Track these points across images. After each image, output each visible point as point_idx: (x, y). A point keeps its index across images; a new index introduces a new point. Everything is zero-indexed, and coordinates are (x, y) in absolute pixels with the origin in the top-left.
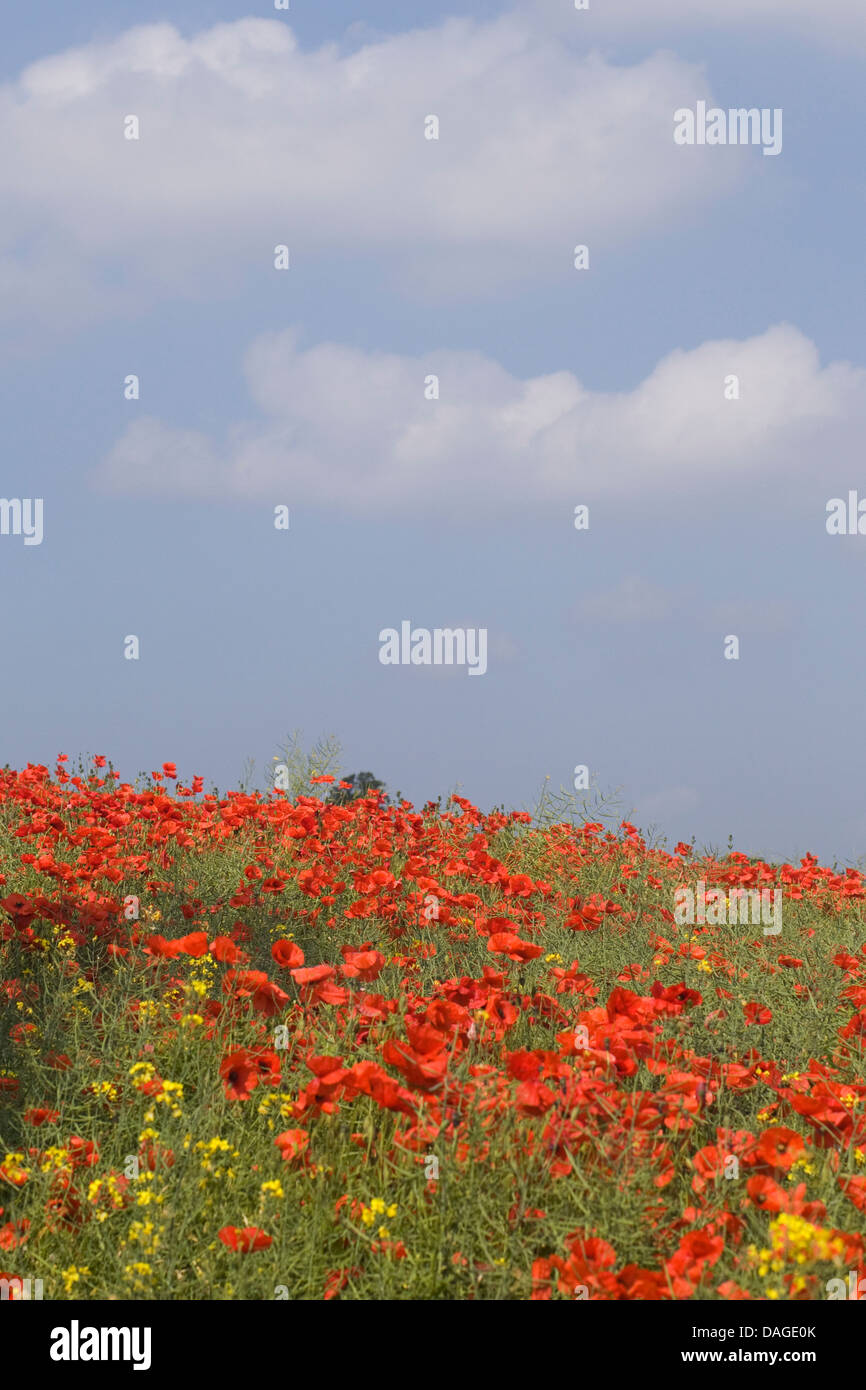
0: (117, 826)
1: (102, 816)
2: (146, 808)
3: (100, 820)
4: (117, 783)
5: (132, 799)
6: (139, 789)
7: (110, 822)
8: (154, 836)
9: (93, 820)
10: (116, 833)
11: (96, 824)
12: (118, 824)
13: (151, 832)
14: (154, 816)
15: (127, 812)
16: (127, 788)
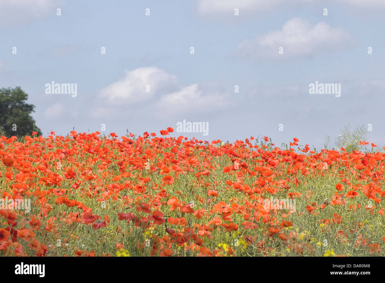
0: (273, 166)
1: (266, 161)
2: (286, 157)
3: (265, 163)
4: (273, 147)
5: (280, 153)
6: (283, 149)
7: (269, 164)
8: (290, 170)
9: (262, 163)
10: (272, 169)
11: (263, 165)
12: (273, 165)
13: (289, 168)
14: (290, 160)
15: (277, 159)
16: (277, 149)
